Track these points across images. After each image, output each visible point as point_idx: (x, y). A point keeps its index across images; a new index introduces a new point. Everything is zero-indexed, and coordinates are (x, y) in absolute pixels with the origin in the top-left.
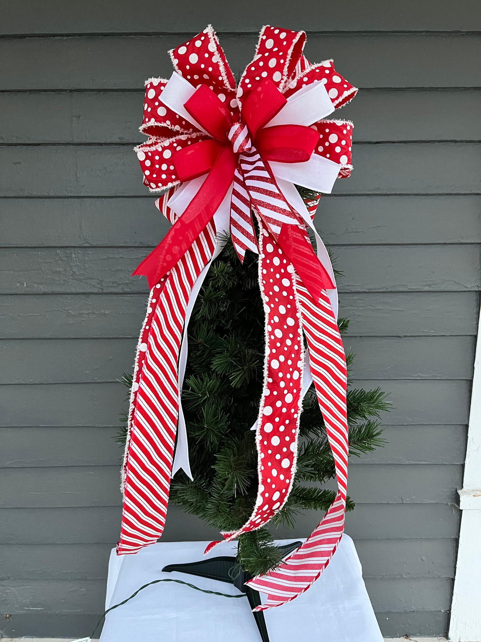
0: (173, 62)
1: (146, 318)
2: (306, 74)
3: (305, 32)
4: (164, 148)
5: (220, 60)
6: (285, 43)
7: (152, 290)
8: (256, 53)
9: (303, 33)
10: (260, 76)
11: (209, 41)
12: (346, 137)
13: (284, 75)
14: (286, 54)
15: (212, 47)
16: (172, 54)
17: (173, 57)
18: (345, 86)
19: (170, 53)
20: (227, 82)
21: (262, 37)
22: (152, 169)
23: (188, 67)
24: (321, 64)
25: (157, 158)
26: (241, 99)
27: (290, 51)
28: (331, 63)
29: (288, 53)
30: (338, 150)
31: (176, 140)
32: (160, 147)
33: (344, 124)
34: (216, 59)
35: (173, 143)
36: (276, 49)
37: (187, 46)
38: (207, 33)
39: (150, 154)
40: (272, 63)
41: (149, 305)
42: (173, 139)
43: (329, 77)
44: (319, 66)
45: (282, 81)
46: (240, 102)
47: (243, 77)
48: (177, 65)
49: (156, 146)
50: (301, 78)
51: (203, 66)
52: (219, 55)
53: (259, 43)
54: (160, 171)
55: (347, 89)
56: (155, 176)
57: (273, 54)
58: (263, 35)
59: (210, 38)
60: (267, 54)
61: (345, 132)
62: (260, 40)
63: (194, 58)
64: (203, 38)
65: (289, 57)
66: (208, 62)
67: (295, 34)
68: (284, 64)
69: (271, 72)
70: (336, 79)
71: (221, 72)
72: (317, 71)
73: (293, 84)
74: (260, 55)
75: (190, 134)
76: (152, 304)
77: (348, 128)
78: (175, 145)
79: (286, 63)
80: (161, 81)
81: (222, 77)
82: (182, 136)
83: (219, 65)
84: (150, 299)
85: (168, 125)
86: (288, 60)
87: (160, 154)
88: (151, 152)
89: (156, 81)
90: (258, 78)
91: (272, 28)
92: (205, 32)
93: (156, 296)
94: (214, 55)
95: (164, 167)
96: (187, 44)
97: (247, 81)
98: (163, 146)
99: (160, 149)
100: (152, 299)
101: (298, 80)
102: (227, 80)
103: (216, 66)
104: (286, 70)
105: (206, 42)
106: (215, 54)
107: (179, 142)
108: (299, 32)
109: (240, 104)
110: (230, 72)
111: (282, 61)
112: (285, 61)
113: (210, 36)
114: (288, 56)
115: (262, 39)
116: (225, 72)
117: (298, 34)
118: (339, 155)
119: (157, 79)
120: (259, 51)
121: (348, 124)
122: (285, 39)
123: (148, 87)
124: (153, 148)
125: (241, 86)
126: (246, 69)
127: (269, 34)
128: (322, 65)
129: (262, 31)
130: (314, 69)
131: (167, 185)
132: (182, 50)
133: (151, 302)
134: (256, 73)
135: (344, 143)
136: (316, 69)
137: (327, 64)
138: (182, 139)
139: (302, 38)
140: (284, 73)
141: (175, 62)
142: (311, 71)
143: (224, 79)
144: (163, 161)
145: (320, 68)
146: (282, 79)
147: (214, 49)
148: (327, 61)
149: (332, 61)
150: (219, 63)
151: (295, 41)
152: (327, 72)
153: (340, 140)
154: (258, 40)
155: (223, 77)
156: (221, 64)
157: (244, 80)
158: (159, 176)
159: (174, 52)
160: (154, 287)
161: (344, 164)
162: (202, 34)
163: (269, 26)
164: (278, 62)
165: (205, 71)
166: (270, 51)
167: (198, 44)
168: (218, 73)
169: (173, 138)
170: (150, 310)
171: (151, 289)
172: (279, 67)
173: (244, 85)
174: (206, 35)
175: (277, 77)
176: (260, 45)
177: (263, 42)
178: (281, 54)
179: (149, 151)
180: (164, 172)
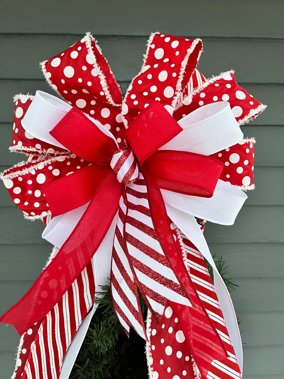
0: (45, 75)
1: (14, 372)
2: (203, 89)
3: (201, 40)
4: (38, 172)
5: (100, 73)
6: (177, 53)
7: (23, 336)
8: (144, 64)
9: (200, 42)
10: (149, 91)
11: (88, 51)
12: (248, 156)
13: (177, 91)
14: (178, 66)
15: (91, 58)
16: (44, 66)
17: (45, 70)
18: (252, 103)
19: (42, 65)
20: (110, 98)
21: (150, 45)
22: (22, 196)
23: (63, 81)
24: (220, 76)
25: (30, 182)
26: (126, 116)
27: (184, 63)
28: (231, 74)
29: (181, 65)
30: (240, 170)
31: (51, 162)
32: (34, 170)
33: (247, 142)
34: (96, 72)
35: (48, 165)
36: (166, 60)
37: (62, 58)
38: (85, 42)
39: (20, 179)
40: (163, 76)
41: (18, 356)
42: (49, 162)
43: (231, 92)
44: (218, 79)
45: (174, 98)
46: (125, 120)
47: (128, 92)
48: (50, 79)
49: (29, 169)
50: (197, 93)
51: (80, 80)
52: (100, 67)
53: (147, 53)
54: (33, 199)
55: (255, 107)
56: (26, 204)
57: (163, 66)
58: (151, 44)
59: (88, 49)
60: (156, 66)
61: (248, 151)
62: (148, 49)
63: (69, 72)
64: (80, 48)
65: (183, 71)
66: (87, 76)
67: (190, 43)
68: (177, 78)
69: (162, 86)
70: (240, 95)
71: (102, 86)
72: (217, 85)
73: (188, 100)
74: (149, 67)
75: (68, 155)
76: (21, 355)
77: (251, 146)
78: (50, 168)
79: (179, 77)
80: (29, 98)
81: (104, 92)
82: (59, 157)
83: (100, 79)
84: (20, 349)
85: (37, 149)
86: (181, 73)
87: (34, 178)
88: (22, 176)
89: (24, 99)
90: (146, 94)
91: (162, 36)
92: (82, 41)
93: (27, 345)
94: (93, 68)
95: (38, 194)
96: (62, 55)
97: (133, 97)
98: (37, 169)
99: (33, 173)
100: (22, 349)
101: (193, 95)
102: (110, 96)
103: (96, 80)
104: (179, 85)
105: (83, 54)
106: (94, 66)
107: (56, 165)
108: (195, 41)
109: (126, 122)
110: (116, 84)
111: (174, 75)
112: (178, 75)
113: (89, 45)
114: (181, 69)
115: (150, 48)
116: (107, 86)
117: (193, 43)
118: (241, 176)
119: (25, 96)
120: (147, 61)
121: (250, 142)
122: (177, 49)
123: (17, 104)
124: (25, 172)
125: (126, 103)
126: (132, 82)
127: (158, 42)
128: (222, 78)
129: (150, 39)
130: (213, 82)
131: (41, 214)
132: (56, 62)
133: (20, 353)
134: (144, 88)
135: (246, 162)
136: (215, 82)
137: (227, 76)
138: (59, 161)
139: (198, 47)
140: (177, 89)
141: (48, 75)
142: (209, 86)
143: (106, 95)
144: (36, 186)
145: (221, 82)
146: (175, 95)
147: (93, 61)
148: (228, 72)
149: (233, 72)
150: (99, 77)
151: (190, 51)
152: (229, 86)
153: (242, 160)
154: (146, 50)
155: (106, 92)
156: (103, 78)
157: (129, 96)
158: (31, 204)
159: (46, 64)
160: (25, 333)
161: (246, 186)
162: (79, 44)
163: (159, 33)
164: (170, 76)
165: (84, 85)
166: (160, 61)
167: (74, 55)
168: (99, 88)
169: (48, 160)
170: (19, 363)
171: (21, 335)
172: (171, 82)
173: (130, 102)
174: (84, 45)
175: (168, 92)
176: (149, 55)
177: (152, 51)
178: (173, 66)
179: (20, 176)
180: (37, 200)
